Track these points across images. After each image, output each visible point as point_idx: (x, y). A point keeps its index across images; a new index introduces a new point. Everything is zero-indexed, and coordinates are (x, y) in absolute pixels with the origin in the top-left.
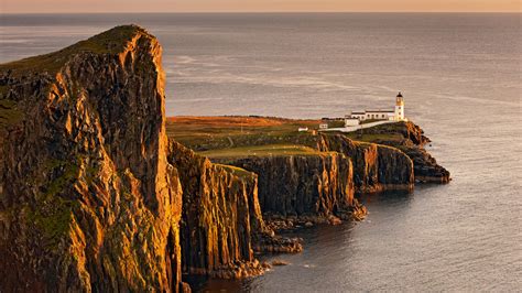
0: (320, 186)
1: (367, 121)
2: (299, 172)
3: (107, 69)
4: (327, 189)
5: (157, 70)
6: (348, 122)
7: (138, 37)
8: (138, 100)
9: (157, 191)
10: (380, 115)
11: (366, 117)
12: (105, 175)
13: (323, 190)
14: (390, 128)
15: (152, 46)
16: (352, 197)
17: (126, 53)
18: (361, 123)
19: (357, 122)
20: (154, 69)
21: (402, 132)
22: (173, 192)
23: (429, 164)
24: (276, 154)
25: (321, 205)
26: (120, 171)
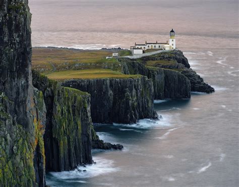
0: (130, 101)
1: (148, 51)
2: (114, 91)
8: (11, 35)
9: (27, 111)
10: (157, 46)
11: (147, 47)
13: (133, 104)
14: (167, 56)
18: (144, 52)
21: (176, 59)
22: (39, 111)
23: (199, 83)
25: (131, 116)
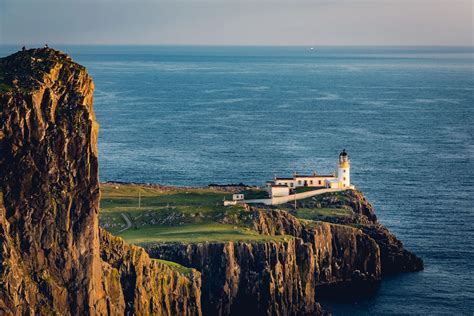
0: (272, 285)
1: (299, 190)
2: (242, 265)
3: (14, 115)
4: (281, 290)
5: (90, 118)
6: (275, 191)
7: (58, 67)
8: (61, 163)
9: (91, 305)
10: (315, 181)
11: (296, 184)
12: (13, 281)
13: (277, 290)
14: (334, 200)
15: (80, 80)
16: (313, 301)
17: (42, 91)
18: (291, 193)
19: (287, 190)
20: (86, 115)
21: (352, 205)
22: (112, 306)
23: (395, 250)
24: (208, 240)
25: (274, 313)
26: (34, 275)
